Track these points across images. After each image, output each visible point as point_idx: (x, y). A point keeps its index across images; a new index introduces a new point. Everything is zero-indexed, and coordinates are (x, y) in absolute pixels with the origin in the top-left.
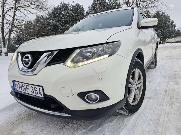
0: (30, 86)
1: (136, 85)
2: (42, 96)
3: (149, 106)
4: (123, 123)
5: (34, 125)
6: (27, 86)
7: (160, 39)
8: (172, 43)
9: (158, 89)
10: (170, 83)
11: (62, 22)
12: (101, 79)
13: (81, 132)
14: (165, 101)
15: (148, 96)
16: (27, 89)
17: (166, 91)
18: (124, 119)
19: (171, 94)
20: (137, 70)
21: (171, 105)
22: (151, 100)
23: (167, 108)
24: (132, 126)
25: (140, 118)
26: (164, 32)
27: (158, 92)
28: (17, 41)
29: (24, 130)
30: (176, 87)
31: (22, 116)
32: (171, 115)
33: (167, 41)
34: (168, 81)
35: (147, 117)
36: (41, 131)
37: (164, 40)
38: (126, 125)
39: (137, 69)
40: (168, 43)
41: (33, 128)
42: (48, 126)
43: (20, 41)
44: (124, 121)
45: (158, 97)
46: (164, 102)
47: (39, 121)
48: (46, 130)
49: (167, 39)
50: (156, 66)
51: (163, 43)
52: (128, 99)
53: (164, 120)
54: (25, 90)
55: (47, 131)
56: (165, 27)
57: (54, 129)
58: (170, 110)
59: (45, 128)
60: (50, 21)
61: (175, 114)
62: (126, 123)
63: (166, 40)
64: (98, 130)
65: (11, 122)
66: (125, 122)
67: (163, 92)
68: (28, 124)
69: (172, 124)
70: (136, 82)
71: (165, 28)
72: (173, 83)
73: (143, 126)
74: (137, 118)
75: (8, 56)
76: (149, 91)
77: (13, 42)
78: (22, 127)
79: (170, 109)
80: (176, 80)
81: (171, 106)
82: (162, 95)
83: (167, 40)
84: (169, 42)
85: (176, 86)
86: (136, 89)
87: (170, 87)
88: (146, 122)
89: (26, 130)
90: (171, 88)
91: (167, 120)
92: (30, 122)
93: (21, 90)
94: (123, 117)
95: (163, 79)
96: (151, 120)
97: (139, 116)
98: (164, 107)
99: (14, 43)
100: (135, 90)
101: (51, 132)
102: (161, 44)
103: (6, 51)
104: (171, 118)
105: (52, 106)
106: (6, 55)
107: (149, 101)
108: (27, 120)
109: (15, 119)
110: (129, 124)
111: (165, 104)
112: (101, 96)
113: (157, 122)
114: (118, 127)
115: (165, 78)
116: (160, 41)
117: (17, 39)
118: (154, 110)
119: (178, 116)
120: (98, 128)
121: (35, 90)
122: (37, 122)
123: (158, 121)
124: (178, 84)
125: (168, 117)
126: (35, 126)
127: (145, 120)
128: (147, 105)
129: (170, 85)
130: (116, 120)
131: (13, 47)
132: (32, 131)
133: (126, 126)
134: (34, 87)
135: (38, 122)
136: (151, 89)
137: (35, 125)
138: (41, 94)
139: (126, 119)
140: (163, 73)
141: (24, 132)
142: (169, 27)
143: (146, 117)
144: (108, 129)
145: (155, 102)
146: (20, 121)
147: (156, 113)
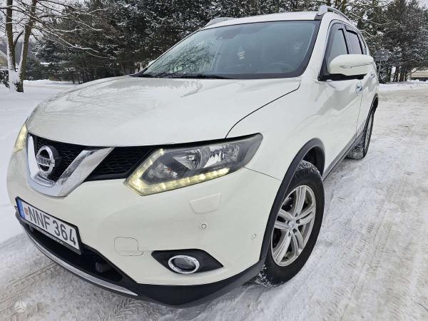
0: (52, 219)
1: (298, 221)
2: (77, 247)
3: (322, 265)
4: (257, 305)
5: (65, 291)
6: (45, 216)
7: (397, 68)
8: (425, 81)
9: (354, 219)
10: (387, 206)
11: (156, 11)
12: (204, 226)
13: (163, 318)
14: (363, 254)
15: (327, 237)
16: (46, 223)
17: (370, 229)
18: (261, 294)
19: (380, 239)
20: (302, 188)
21: (373, 269)
22: (331, 250)
23: (362, 276)
24: (274, 313)
25: (296, 295)
26: (410, 52)
27: (350, 230)
28: (45, 51)
29: (42, 300)
30: (398, 220)
31: (43, 265)
32: (365, 294)
33: (414, 75)
34: (383, 201)
35: (313, 295)
36: (78, 308)
37: (407, 73)
38: (262, 310)
39: (301, 186)
40: (415, 79)
41: (62, 299)
42: (95, 295)
43: (53, 51)
44: (260, 299)
45: (349, 242)
46: (358, 257)
47: (77, 281)
48: (90, 306)
49: (415, 69)
50: (364, 155)
51: (401, 80)
52: (273, 254)
53: (347, 306)
54: (42, 224)
55: (91, 309)
56: (415, 37)
57: (107, 304)
58: (367, 282)
59: (88, 301)
60: (126, 6)
61: (376, 292)
62: (262, 305)
63: (412, 71)
64: (199, 316)
65: (18, 278)
66: (260, 302)
67: (364, 231)
68: (52, 287)
69: (363, 317)
70: (296, 215)
71: (414, 40)
72: (393, 206)
73: (298, 317)
74: (289, 296)
75: (23, 91)
76: (333, 224)
77: (37, 53)
78: (41, 292)
79: (368, 277)
80: (403, 199)
81: (371, 271)
82: (359, 237)
83: (415, 72)
84: (418, 78)
85: (398, 217)
86: (295, 231)
87: (383, 218)
88: (307, 306)
89: (48, 302)
90: (385, 219)
91: (353, 306)
92: (59, 283)
93: (33, 222)
94: (258, 289)
95: (373, 193)
96: (318, 303)
97: (295, 291)
98: (356, 272)
99: (37, 56)
100: (292, 232)
101: (98, 312)
102: (397, 81)
103: (19, 80)
104: (365, 300)
105: (98, 267)
106: (20, 88)
107: (326, 251)
108: (52, 276)
109: (27, 271)
110: (268, 308)
111: (359, 264)
112: (203, 260)
113: (332, 310)
114: (244, 313)
115: (379, 191)
116: (396, 74)
117: (47, 47)
118: (331, 278)
119: (380, 299)
120: (200, 313)
121: (63, 231)
122: (74, 282)
123: (334, 306)
124: (403, 210)
125: (357, 298)
126: (67, 293)
127: (307, 300)
128: (318, 263)
129: (385, 212)
130: (243, 297)
131: (37, 65)
132: (61, 306)
133: (261, 314)
134: (60, 223)
135: (75, 284)
136: (339, 220)
137: (68, 291)
138: (75, 243)
139: (265, 295)
140: (378, 175)
141: (44, 305)
142: (423, 40)
143: (310, 295)
144: (222, 315)
145: (339, 255)
146: (37, 278)
147: (335, 284)
